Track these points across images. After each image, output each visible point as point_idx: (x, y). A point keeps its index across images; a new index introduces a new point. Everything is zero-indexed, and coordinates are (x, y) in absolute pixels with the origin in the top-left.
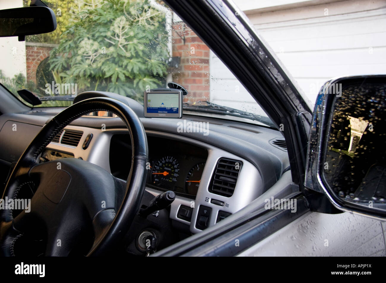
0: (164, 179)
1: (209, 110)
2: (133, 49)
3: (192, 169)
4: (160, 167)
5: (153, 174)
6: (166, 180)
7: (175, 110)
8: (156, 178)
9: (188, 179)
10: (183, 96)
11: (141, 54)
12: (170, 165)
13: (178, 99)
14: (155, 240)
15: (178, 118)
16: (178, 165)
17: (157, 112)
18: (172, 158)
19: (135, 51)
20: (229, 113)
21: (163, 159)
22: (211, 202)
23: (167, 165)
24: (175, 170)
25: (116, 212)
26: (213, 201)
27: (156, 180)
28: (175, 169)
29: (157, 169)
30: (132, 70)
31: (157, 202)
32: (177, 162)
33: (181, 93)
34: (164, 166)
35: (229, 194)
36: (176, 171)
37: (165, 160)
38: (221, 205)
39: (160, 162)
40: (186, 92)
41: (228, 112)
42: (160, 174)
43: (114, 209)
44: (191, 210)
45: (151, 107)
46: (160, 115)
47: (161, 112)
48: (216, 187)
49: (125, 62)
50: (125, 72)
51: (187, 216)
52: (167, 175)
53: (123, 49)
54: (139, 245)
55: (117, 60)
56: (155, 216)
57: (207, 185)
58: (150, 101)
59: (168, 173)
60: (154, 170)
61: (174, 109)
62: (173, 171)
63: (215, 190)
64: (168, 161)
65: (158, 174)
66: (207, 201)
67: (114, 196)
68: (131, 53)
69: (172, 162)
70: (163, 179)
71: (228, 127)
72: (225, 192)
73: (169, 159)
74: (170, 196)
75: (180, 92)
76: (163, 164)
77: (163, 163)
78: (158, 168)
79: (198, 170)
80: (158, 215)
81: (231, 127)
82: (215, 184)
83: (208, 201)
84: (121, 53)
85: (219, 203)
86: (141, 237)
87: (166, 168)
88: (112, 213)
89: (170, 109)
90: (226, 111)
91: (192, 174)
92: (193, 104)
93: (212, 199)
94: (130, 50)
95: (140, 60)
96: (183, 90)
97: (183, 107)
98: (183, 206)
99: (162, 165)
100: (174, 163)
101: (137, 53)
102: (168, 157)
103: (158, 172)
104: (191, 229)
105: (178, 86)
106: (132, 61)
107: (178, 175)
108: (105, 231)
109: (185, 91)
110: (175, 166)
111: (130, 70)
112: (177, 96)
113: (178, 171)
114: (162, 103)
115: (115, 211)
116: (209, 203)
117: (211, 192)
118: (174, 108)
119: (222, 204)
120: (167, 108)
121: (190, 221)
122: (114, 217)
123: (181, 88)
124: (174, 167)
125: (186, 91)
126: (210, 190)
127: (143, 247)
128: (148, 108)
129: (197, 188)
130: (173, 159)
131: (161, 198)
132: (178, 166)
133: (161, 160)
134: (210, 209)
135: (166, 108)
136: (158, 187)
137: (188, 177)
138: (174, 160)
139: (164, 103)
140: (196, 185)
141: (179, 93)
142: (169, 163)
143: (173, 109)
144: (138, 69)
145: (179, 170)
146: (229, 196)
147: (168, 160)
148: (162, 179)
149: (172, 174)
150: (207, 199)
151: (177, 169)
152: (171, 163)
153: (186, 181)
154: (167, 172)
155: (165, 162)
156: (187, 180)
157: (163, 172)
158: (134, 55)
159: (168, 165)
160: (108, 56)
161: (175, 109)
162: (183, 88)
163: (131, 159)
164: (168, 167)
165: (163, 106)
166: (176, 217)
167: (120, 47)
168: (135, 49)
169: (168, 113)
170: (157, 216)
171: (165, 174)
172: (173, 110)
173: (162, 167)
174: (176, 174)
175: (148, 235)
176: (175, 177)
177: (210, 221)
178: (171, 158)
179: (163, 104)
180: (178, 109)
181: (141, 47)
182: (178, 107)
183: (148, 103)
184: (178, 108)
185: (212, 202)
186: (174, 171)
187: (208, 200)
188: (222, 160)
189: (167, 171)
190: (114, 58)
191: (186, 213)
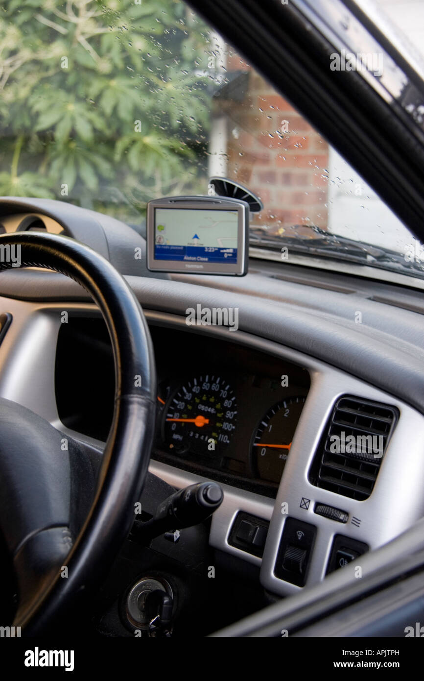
0: (197, 436)
1: (319, 250)
2: (116, 49)
3: (271, 415)
4: (187, 402)
5: (167, 420)
6: (202, 437)
7: (228, 253)
8: (176, 432)
9: (259, 438)
10: (251, 213)
11: (138, 62)
12: (212, 400)
13: (236, 225)
14: (171, 602)
15: (236, 276)
16: (233, 399)
17: (182, 259)
18: (218, 379)
19: (124, 55)
20: (373, 261)
21: (196, 383)
22: (315, 511)
23: (204, 398)
24: (225, 414)
25: (74, 536)
26: (320, 508)
27: (176, 436)
28: (224, 410)
29: (178, 407)
30: (115, 109)
31: (175, 509)
32: (231, 392)
33: (246, 209)
34: (197, 401)
35: (362, 491)
36: (229, 415)
37: (200, 384)
38: (341, 521)
39: (187, 390)
40: (258, 204)
41: (370, 258)
42: (186, 423)
43: (68, 527)
44: (264, 524)
45: (165, 246)
46: (189, 266)
47: (190, 258)
48: (328, 471)
49: (96, 86)
50: (93, 116)
51: (253, 542)
52: (205, 425)
53: (89, 47)
54: (130, 615)
55: (71, 80)
56: (172, 538)
57: (306, 464)
58: (162, 228)
59: (207, 421)
60: (170, 412)
61: (224, 251)
62: (219, 415)
63: (326, 479)
64: (207, 389)
65: (181, 422)
66: (304, 506)
67: (69, 493)
68: (111, 60)
69: (219, 392)
70: (194, 436)
71: (370, 299)
72: (351, 487)
73: (211, 382)
74: (208, 495)
75: (243, 207)
76: (194, 395)
77: (195, 393)
78: (181, 405)
79: (285, 415)
80: (178, 536)
81: (375, 299)
82: (327, 464)
83: (307, 509)
84: (83, 60)
85: (336, 513)
86: (133, 594)
87: (202, 407)
88: (63, 537)
89: (215, 251)
90: (366, 257)
91: (271, 426)
92: (276, 234)
93: (318, 504)
94: (109, 50)
95: (136, 81)
96: (250, 200)
97: (251, 240)
98: (243, 516)
99: (193, 398)
100: (224, 394)
101: (128, 60)
102: (207, 377)
103: (181, 417)
104: (263, 580)
105: (239, 189)
106: (114, 83)
107: (234, 427)
108: (46, 587)
109: (255, 201)
110: (227, 403)
111: (108, 110)
112: (234, 216)
113: (235, 415)
114: (194, 235)
115: (69, 533)
116: (310, 513)
117: (316, 485)
118: (225, 249)
119: (342, 517)
120: (208, 248)
121: (260, 555)
122: (67, 547)
123: (246, 193)
124: (222, 405)
125: (258, 202)
126: (314, 478)
127: (139, 621)
128: (158, 247)
129: (283, 463)
130: (220, 383)
131: (187, 498)
132: (234, 402)
133: (190, 385)
134: (311, 530)
135: (203, 248)
136: (179, 460)
137: (259, 434)
138: (222, 387)
139: (198, 236)
140: (280, 456)
141: (241, 208)
142: (210, 393)
143: (222, 251)
144: (130, 106)
145: (235, 413)
146: (362, 497)
147: (208, 384)
148: (192, 434)
149: (218, 425)
150: (306, 501)
151: (232, 409)
152: (216, 394)
153: (255, 445)
154: (206, 418)
155: (201, 389)
156: (257, 441)
157: (194, 418)
158: (120, 64)
159: (208, 398)
160: (47, 68)
161: (228, 251)
162: (250, 194)
163: (112, 402)
164: (207, 403)
165: (196, 243)
166: (226, 542)
167: (79, 43)
168: (124, 50)
169: (210, 260)
170: (175, 539)
171: (200, 421)
172: (224, 253)
173: (192, 402)
174: (227, 423)
175: (154, 589)
176: (225, 432)
177: (310, 562)
178: (215, 381)
179: (196, 237)
180: (235, 253)
181: (139, 44)
182: (235, 247)
183: (157, 235)
184: (235, 250)
185: (318, 510)
186: (224, 416)
187: (307, 504)
188: (346, 401)
189: (206, 415)
190: (64, 74)
191: (251, 533)
